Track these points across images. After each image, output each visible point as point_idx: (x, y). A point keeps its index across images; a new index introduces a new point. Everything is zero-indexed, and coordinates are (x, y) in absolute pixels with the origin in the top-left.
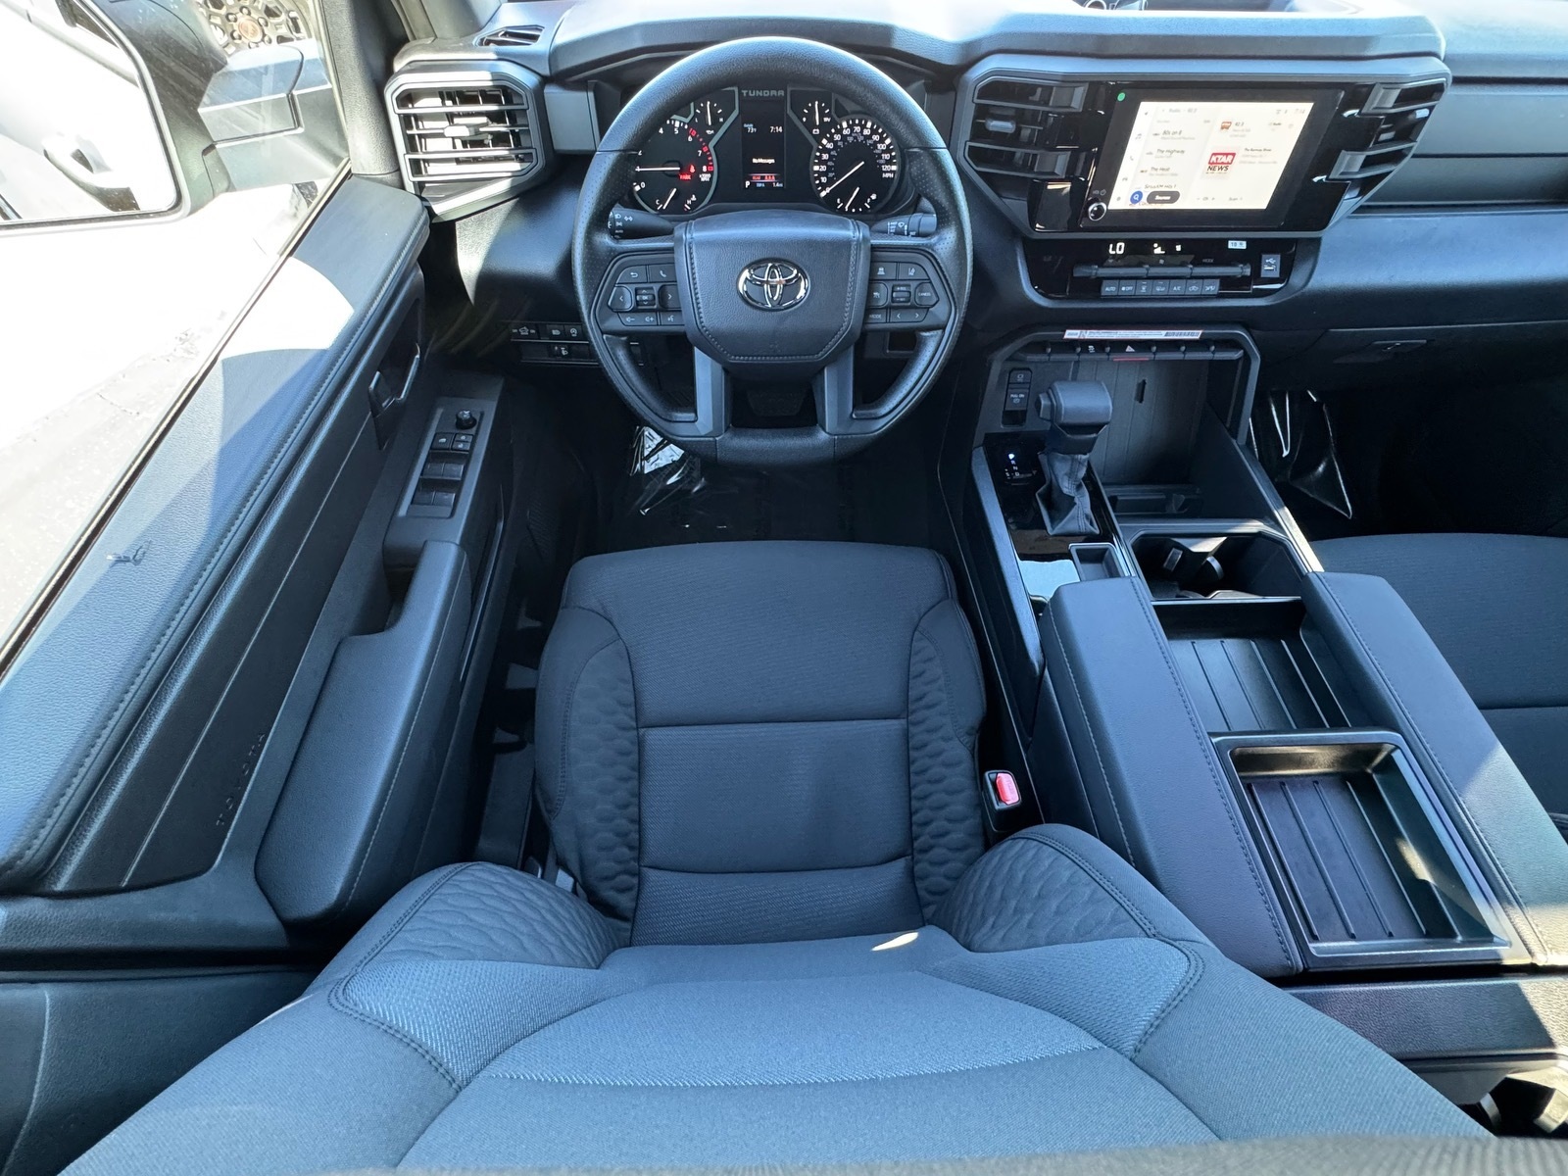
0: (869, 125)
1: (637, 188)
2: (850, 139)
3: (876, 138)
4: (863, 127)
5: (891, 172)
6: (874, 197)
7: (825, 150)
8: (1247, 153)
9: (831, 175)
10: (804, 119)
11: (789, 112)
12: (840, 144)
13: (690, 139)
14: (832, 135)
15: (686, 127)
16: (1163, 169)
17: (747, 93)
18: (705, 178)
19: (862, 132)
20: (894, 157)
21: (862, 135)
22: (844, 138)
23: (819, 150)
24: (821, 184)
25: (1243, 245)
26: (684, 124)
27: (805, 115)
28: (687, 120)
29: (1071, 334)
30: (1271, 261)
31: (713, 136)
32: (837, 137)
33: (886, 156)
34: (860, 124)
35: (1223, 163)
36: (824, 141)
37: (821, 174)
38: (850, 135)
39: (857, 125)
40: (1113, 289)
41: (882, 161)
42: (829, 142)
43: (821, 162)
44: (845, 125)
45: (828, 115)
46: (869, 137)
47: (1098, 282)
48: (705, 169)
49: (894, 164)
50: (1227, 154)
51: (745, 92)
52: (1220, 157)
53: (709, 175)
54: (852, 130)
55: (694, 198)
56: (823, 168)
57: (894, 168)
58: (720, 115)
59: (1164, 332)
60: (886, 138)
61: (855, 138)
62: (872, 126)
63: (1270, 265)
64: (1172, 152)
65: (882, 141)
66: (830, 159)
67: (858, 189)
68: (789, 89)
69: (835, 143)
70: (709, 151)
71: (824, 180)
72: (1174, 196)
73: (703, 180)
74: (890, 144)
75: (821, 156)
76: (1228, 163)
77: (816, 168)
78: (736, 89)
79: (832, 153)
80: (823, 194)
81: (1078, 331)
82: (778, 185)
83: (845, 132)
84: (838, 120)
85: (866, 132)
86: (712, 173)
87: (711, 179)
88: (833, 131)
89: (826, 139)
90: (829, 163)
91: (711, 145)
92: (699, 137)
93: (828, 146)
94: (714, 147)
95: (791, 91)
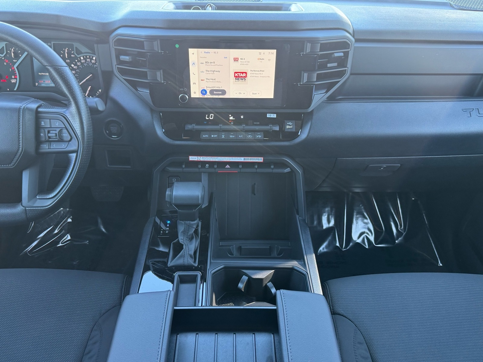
0: (94, 58)
2: (86, 65)
4: (92, 59)
8: (252, 72)
10: (62, 56)
12: (80, 66)
13: (5, 64)
14: (76, 63)
15: (3, 58)
16: (212, 79)
18: (13, 81)
19: (91, 61)
21: (91, 63)
22: (82, 64)
25: (275, 116)
28: (3, 56)
29: (192, 158)
30: (290, 123)
31: (16, 63)
32: (79, 64)
34: (89, 58)
35: (242, 77)
36: (73, 65)
38: (85, 63)
39: (88, 58)
40: (207, 136)
42: (75, 66)
44: (82, 58)
45: (73, 54)
47: (199, 132)
48: (13, 77)
50: (243, 73)
52: (239, 74)
53: (15, 80)
54: (86, 61)
58: (20, 53)
59: (243, 158)
61: (88, 64)
62: (96, 59)
63: (289, 125)
64: (214, 71)
67: (90, 87)
68: (52, 43)
69: (78, 66)
70: (15, 69)
72: (224, 93)
73: (12, 82)
76: (244, 77)
79: (77, 70)
81: (196, 157)
83: (83, 61)
84: (78, 56)
85: (93, 61)
86: (16, 79)
87: (16, 81)
88: (76, 61)
89: (73, 64)
90: (76, 75)
91: (15, 66)
92: (10, 63)
93: (75, 67)
94: (17, 68)
95: (53, 44)
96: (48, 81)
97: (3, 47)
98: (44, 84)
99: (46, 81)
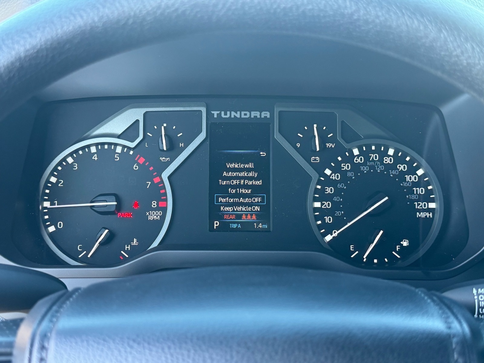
0: (391, 152)
1: (52, 229)
2: (365, 169)
3: (401, 167)
4: (385, 154)
5: (429, 210)
6: (405, 243)
7: (328, 181)
9: (338, 214)
10: (298, 145)
11: (277, 136)
12: (349, 174)
13: (136, 167)
14: (338, 163)
15: (131, 153)
17: (219, 115)
18: (153, 216)
19: (381, 160)
20: (431, 192)
21: (382, 163)
22: (356, 167)
23: (319, 182)
24: (324, 225)
26: (129, 148)
27: (299, 140)
28: (132, 145)
31: (168, 164)
32: (346, 167)
33: (421, 191)
34: (378, 151)
36: (328, 172)
37: (323, 212)
38: (364, 164)
39: (374, 152)
41: (414, 197)
42: (334, 172)
43: (323, 198)
44: (356, 152)
45: (331, 140)
46: (393, 166)
48: (154, 204)
49: (433, 201)
51: (215, 113)
53: (160, 213)
54: (367, 158)
55: (135, 242)
56: (327, 205)
57: (432, 205)
58: (181, 139)
60: (418, 168)
61: (371, 167)
62: (396, 153)
65: (412, 171)
66: (338, 192)
67: (381, 232)
68: (277, 110)
69: (344, 173)
70: (162, 182)
71: (328, 219)
73: (151, 218)
74: (424, 176)
75: (323, 190)
77: (317, 205)
78: (204, 110)
79: (340, 186)
80: (328, 238)
82: (260, 226)
83: (357, 160)
84: (346, 146)
85: (387, 160)
86: (164, 210)
87: (163, 217)
88: (340, 159)
89: (331, 168)
90: (335, 199)
91: (165, 175)
92: (149, 166)
93: (334, 177)
94: (169, 178)
95: (280, 112)
96: (249, 217)
97: (137, 121)
98: (238, 223)
99: (244, 216)
